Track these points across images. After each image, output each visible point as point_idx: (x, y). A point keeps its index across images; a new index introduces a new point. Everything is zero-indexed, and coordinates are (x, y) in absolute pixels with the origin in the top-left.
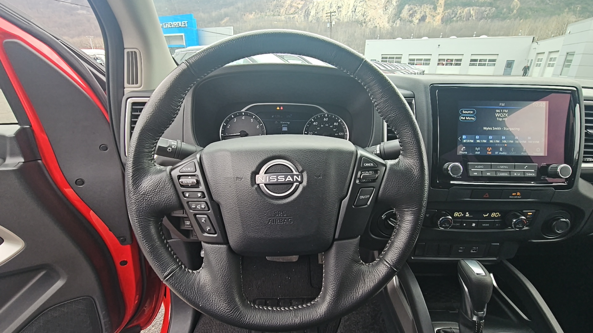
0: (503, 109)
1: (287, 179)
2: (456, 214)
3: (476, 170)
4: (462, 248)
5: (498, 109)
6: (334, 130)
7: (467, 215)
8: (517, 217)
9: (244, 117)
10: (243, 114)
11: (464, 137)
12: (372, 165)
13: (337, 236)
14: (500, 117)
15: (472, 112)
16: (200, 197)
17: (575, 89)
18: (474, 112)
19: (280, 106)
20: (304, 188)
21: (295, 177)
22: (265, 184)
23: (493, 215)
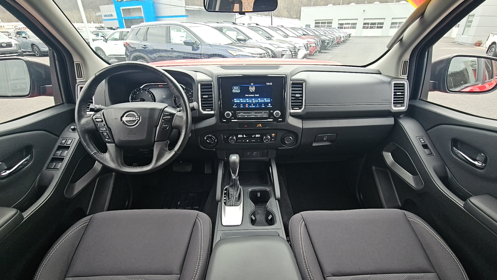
0: (252, 86)
1: (134, 119)
2: (239, 136)
3: (241, 114)
4: (248, 153)
5: (250, 86)
6: (189, 96)
7: (245, 136)
8: (266, 136)
9: (142, 91)
10: (141, 89)
11: (235, 99)
12: (168, 114)
13: (156, 140)
14: (251, 90)
15: (238, 88)
16: (103, 126)
17: (285, 76)
18: (239, 88)
19: (161, 85)
20: (140, 122)
21: (137, 118)
22: (126, 121)
23: (257, 136)
